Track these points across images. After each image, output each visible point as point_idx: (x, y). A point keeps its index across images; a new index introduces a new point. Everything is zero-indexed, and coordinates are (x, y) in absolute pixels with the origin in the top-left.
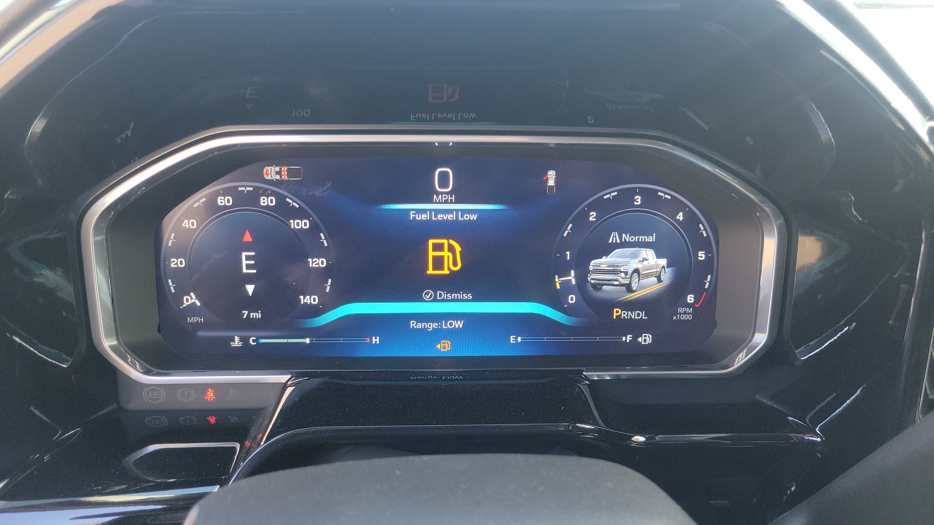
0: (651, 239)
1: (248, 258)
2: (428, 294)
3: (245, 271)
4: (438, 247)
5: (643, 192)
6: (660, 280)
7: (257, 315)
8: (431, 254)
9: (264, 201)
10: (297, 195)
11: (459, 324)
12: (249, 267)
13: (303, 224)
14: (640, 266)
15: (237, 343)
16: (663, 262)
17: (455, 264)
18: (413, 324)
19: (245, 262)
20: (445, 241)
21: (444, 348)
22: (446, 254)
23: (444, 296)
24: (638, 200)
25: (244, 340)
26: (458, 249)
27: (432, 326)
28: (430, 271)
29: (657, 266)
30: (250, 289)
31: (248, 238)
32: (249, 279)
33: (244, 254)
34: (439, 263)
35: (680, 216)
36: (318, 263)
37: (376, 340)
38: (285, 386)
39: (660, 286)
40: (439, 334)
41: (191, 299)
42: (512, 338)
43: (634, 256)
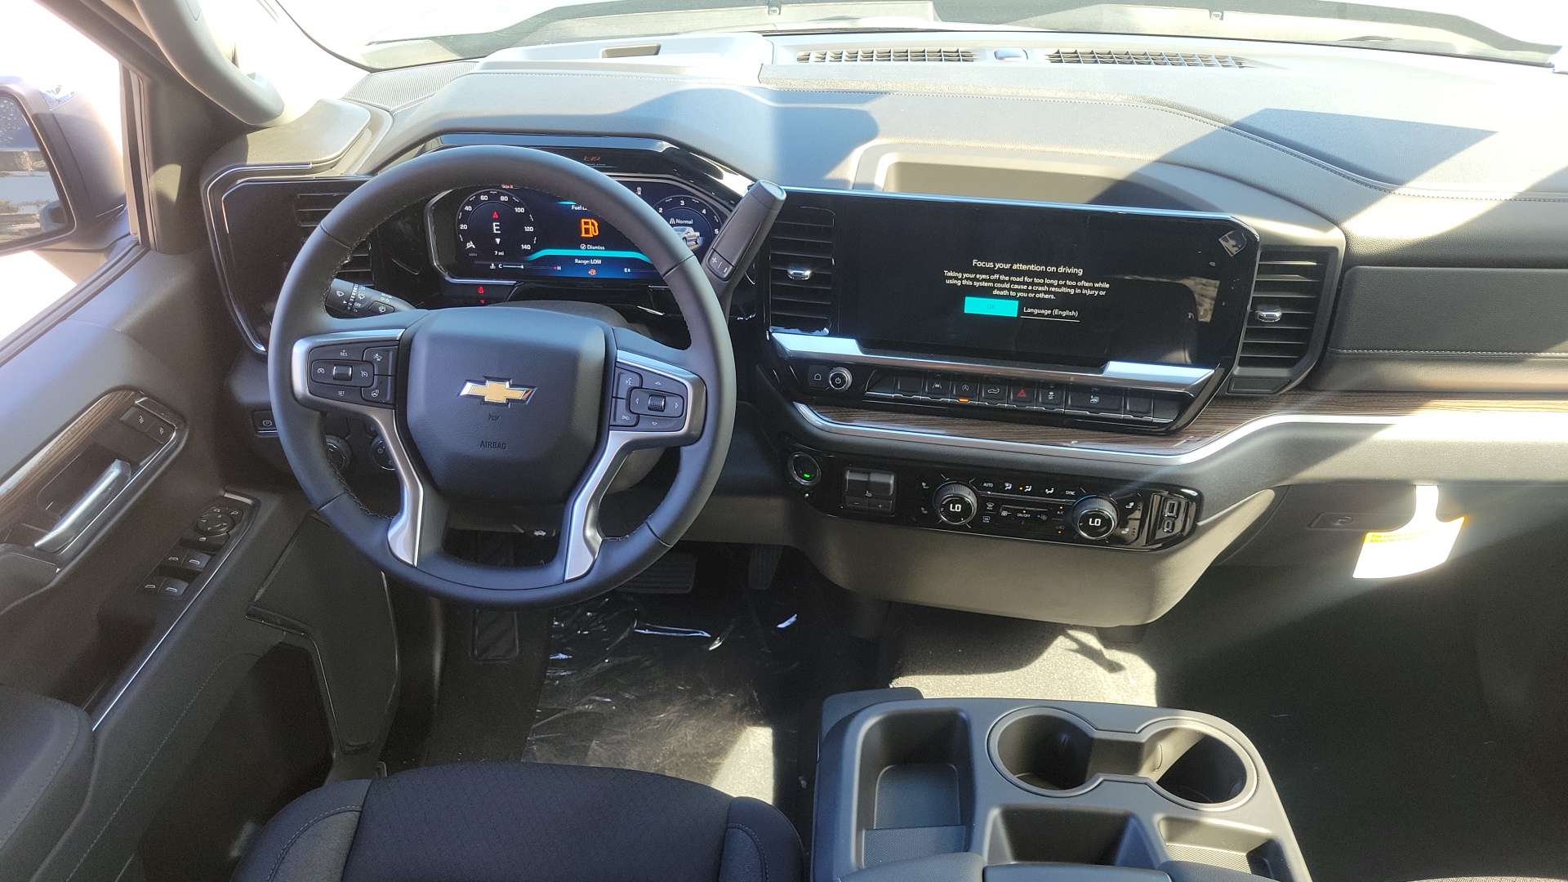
0: (691, 222)
1: (496, 225)
2: (583, 246)
3: (495, 232)
4: (586, 223)
5: (684, 199)
6: (697, 243)
7: (502, 254)
8: (583, 226)
9: (503, 198)
10: (518, 196)
11: (599, 262)
12: (497, 230)
13: (522, 210)
14: (686, 236)
15: (493, 267)
16: (698, 234)
17: (595, 232)
18: (576, 261)
19: (495, 228)
20: (589, 220)
21: (592, 273)
22: (590, 226)
23: (591, 247)
24: (683, 203)
25: (496, 265)
26: (596, 224)
27: (586, 262)
28: (583, 235)
29: (695, 236)
30: (498, 240)
31: (496, 216)
32: (497, 236)
33: (494, 224)
34: (587, 231)
35: (704, 211)
36: (529, 229)
37: (559, 268)
38: (513, 286)
39: (696, 246)
40: (590, 266)
41: (470, 245)
42: (626, 269)
43: (683, 230)
